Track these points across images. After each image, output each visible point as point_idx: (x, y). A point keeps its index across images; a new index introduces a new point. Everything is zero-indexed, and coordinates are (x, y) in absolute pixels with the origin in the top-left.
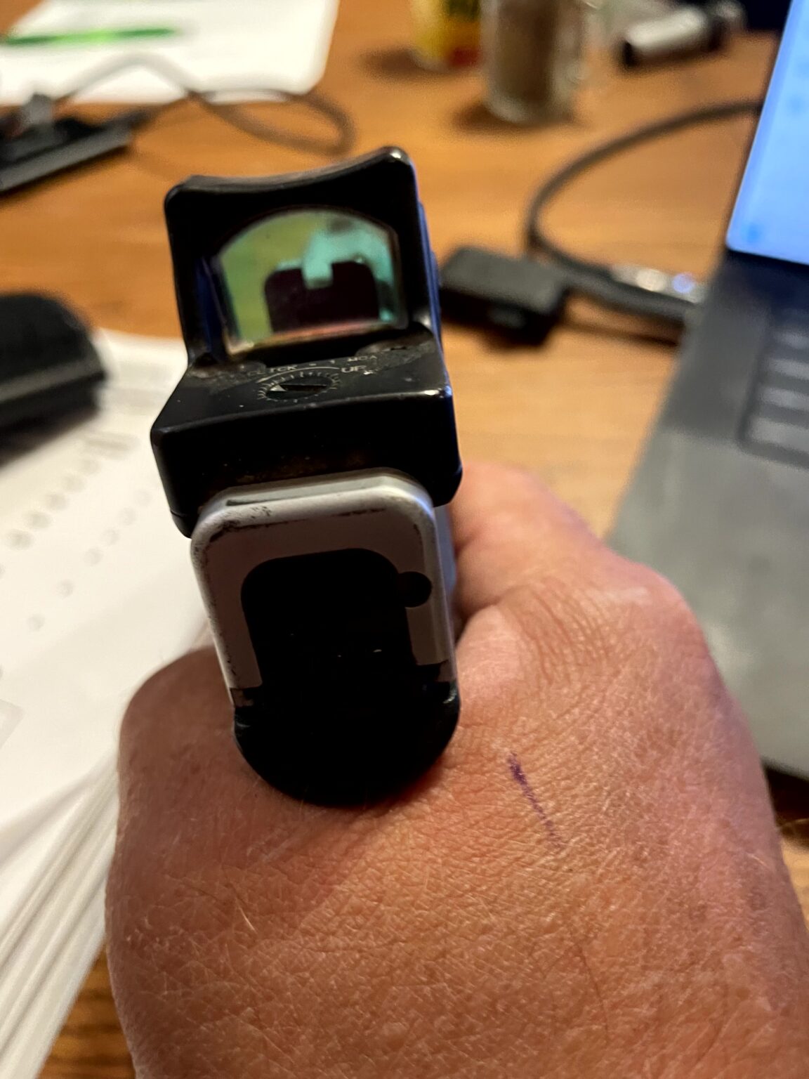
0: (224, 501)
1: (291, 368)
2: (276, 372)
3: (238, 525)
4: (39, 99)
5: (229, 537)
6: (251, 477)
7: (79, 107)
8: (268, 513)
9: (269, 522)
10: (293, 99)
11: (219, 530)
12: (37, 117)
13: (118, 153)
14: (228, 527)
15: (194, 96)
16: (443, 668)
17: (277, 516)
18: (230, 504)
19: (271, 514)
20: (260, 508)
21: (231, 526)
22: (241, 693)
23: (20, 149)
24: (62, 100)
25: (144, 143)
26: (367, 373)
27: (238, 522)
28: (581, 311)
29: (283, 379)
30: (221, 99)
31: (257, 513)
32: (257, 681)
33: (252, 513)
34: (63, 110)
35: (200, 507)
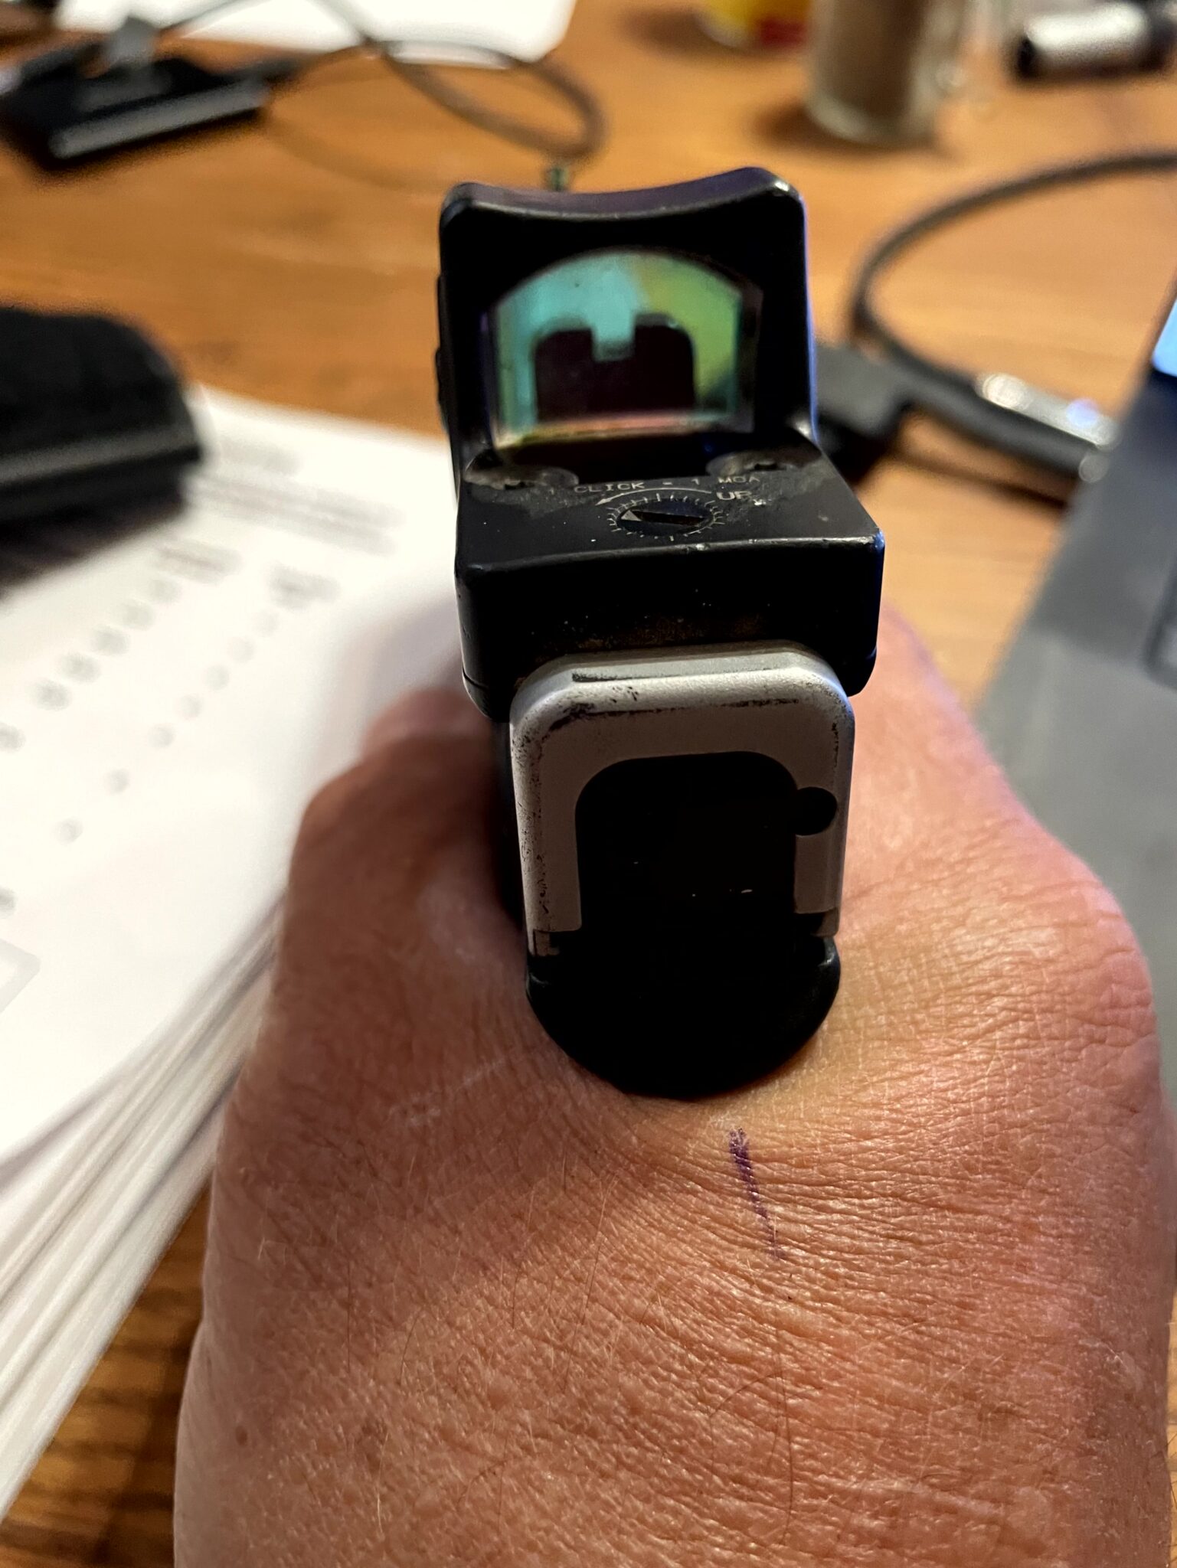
0: (568, 674)
1: (637, 485)
2: (616, 491)
3: (591, 711)
4: (134, 25)
5: (580, 725)
6: (598, 642)
7: (192, 41)
8: (635, 696)
9: (635, 709)
10: (516, 65)
11: (564, 715)
12: (127, 52)
13: (247, 120)
14: (578, 711)
15: (369, 42)
16: (827, 920)
17: (647, 701)
18: (578, 679)
19: (639, 698)
20: (624, 690)
21: (582, 711)
22: (547, 938)
23: (98, 98)
24: (168, 30)
25: (285, 107)
26: (758, 504)
27: (593, 706)
29: (634, 503)
30: (411, 54)
31: (619, 695)
32: (575, 922)
33: (612, 694)
34: (168, 45)
35: (520, 679)
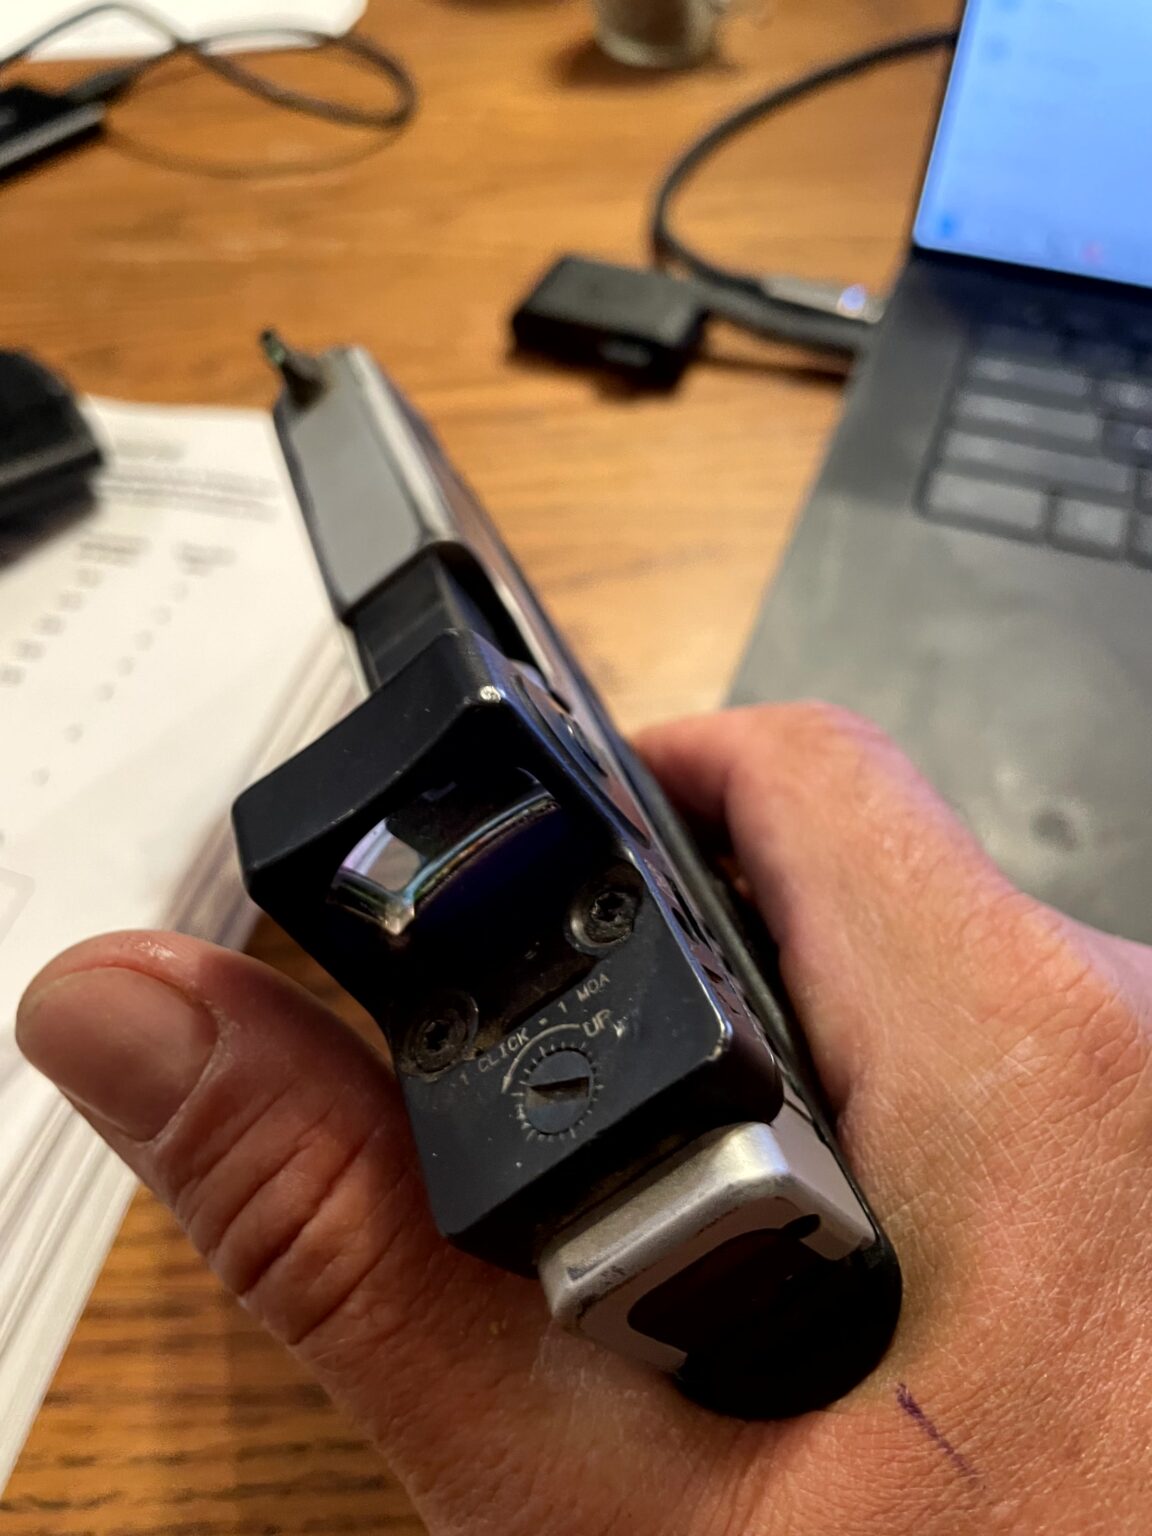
3: (597, 1298)
8: (620, 1271)
9: (627, 1279)
10: (327, 43)
15: (183, 48)
17: (632, 1270)
20: (610, 1271)
27: (595, 1294)
28: (724, 340)
31: (609, 1277)
33: (604, 1279)
